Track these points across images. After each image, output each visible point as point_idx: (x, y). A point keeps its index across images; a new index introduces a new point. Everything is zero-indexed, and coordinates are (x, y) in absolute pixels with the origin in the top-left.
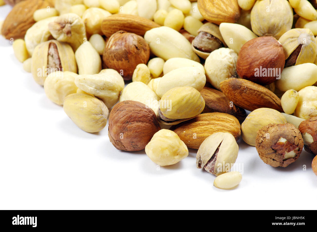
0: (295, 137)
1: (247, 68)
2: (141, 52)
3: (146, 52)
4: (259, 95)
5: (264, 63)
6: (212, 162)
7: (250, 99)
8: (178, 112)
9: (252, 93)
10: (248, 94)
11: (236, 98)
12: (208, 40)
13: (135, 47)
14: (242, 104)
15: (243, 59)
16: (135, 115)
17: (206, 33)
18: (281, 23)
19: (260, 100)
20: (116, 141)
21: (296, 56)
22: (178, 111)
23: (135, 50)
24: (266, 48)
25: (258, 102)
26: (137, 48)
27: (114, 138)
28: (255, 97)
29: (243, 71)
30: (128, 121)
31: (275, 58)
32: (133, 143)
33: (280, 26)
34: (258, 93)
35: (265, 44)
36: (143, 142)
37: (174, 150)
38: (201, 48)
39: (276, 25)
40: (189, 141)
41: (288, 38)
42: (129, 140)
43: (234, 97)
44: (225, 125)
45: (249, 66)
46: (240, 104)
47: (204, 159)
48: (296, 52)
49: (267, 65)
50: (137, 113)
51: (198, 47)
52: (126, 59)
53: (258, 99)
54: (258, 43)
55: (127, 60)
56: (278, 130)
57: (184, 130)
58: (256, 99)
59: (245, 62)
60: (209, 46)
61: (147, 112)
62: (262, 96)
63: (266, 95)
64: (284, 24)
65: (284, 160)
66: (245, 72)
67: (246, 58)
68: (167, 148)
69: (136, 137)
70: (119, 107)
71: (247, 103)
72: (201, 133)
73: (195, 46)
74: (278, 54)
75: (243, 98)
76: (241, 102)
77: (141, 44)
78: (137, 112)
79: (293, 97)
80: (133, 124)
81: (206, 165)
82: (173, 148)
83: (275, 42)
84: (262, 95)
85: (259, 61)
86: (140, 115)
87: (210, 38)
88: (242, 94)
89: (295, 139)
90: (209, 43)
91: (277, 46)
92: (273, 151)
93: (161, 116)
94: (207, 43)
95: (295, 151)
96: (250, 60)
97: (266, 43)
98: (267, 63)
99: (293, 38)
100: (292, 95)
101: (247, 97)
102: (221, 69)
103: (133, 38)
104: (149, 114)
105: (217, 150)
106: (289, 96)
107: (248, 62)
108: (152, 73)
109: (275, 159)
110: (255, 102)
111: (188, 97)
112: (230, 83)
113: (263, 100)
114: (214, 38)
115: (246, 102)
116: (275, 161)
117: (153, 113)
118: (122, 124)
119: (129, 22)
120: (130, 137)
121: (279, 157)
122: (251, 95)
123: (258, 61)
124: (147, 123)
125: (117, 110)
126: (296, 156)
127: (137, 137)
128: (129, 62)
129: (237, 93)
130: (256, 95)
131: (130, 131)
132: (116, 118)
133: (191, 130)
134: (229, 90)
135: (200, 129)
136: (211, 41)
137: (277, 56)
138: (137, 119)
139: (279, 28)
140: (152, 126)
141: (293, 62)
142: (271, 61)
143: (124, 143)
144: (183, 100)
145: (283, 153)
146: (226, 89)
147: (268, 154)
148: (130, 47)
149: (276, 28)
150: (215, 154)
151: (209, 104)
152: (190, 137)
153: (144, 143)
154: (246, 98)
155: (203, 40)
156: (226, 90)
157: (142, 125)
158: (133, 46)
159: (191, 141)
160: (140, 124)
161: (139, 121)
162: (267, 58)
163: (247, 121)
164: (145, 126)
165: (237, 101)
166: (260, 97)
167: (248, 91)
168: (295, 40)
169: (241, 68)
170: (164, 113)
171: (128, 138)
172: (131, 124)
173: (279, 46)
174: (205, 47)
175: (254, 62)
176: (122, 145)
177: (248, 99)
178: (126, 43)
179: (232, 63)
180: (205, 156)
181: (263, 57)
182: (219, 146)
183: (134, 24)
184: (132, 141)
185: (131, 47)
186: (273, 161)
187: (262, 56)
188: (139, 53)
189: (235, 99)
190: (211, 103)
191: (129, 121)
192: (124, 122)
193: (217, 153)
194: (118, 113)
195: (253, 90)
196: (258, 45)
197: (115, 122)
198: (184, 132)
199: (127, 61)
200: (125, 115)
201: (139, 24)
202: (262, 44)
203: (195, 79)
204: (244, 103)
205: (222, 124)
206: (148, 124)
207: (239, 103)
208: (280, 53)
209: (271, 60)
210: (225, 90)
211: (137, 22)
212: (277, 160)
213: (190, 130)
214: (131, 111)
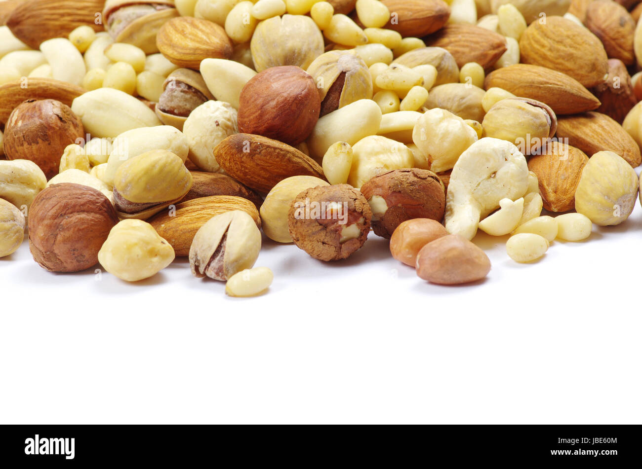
0: (355, 199)
1: (256, 117)
2: (69, 127)
3: (77, 129)
4: (284, 156)
5: (285, 102)
6: (218, 258)
7: (268, 165)
8: (148, 188)
9: (270, 154)
10: (265, 156)
11: (244, 167)
12: (182, 94)
13: (57, 118)
14: (256, 179)
15: (248, 102)
16: (73, 202)
17: (178, 83)
18: (305, 48)
19: (286, 165)
20: (46, 252)
21: (337, 94)
22: (148, 186)
23: (59, 123)
24: (286, 81)
25: (284, 169)
26: (60, 119)
27: (41, 249)
28: (278, 159)
29: (251, 124)
30: (64, 212)
31: (303, 93)
32: (76, 252)
33: (303, 53)
34: (282, 152)
35: (283, 75)
36: (93, 249)
37: (150, 247)
38: (172, 110)
39: (296, 51)
40: (174, 240)
41: (320, 66)
42: (68, 246)
43: (242, 166)
44: (232, 207)
45: (259, 112)
46: (253, 179)
47: (203, 255)
48: (337, 86)
49: (290, 104)
50: (76, 198)
51: (167, 109)
52: (44, 139)
53: (283, 163)
54: (270, 74)
55: (47, 140)
56: (324, 192)
57: (162, 224)
58: (279, 163)
59: (252, 106)
60: (186, 105)
61: (94, 196)
62: (290, 157)
63: (296, 157)
64: (310, 49)
65: (341, 243)
66: (254, 124)
67: (252, 100)
68: (136, 244)
69: (79, 239)
70: (45, 195)
71: (264, 173)
72: (192, 223)
73: (162, 108)
74: (306, 86)
75: (258, 165)
76: (254, 173)
77: (69, 115)
78: (77, 196)
79: (343, 152)
80: (72, 216)
81: (209, 265)
82: (147, 243)
83: (299, 72)
84: (288, 155)
85: (276, 100)
86: (82, 201)
87: (186, 89)
88: (254, 157)
89: (356, 203)
90: (186, 100)
91: (303, 77)
92: (320, 227)
93: (119, 203)
94: (183, 100)
95: (358, 225)
96: (260, 101)
97: (284, 73)
98: (290, 101)
99: (328, 64)
100: (339, 151)
101: (264, 161)
102: (212, 132)
103: (53, 104)
104: (98, 198)
105: (224, 237)
106: (336, 153)
107: (257, 105)
108: (93, 161)
109: (326, 240)
110: (278, 170)
111: (161, 163)
112: (230, 142)
113: (292, 165)
114: (193, 90)
115: (262, 173)
116: (326, 245)
117: (104, 197)
118: (52, 221)
119: (42, 85)
120: (69, 241)
121: (333, 235)
122: (270, 157)
123: (274, 99)
124: (96, 213)
125: (42, 200)
126: (362, 235)
127: (82, 240)
128: (49, 144)
129: (245, 157)
130: (278, 157)
131: (68, 229)
132: (40, 213)
133: (175, 222)
134: (232, 155)
135: (189, 218)
136: (188, 96)
137: (306, 90)
138: (77, 208)
139: (303, 56)
140: (105, 219)
141: (334, 105)
142: (296, 98)
143: (59, 254)
144: (153, 166)
145: (338, 228)
146: (226, 153)
147: (314, 234)
148: (48, 119)
149: (298, 56)
150: (222, 245)
151: (198, 189)
152: (173, 231)
153: (95, 250)
154: (262, 163)
155: (175, 94)
156: (226, 156)
157: (88, 217)
158: (54, 117)
159: (175, 239)
160: (83, 216)
161: (82, 211)
162: (289, 94)
163: (269, 199)
164: (93, 218)
165: (246, 172)
166: (285, 159)
167: (263, 151)
168: (333, 67)
169: (246, 119)
170: (124, 193)
171: (65, 243)
172: (69, 217)
173: (306, 76)
174: (179, 107)
175: (268, 103)
176: (57, 258)
177: (266, 165)
178: (41, 113)
179: (229, 120)
180: (204, 250)
181: (281, 93)
182: (227, 230)
183: (50, 89)
184: (73, 248)
185: (51, 118)
186: (322, 245)
187: (280, 91)
188: (66, 127)
189: (243, 169)
190: (202, 187)
191: (65, 214)
192: (55, 217)
193: (224, 242)
194: (44, 204)
195: (272, 148)
196: (271, 77)
197: (40, 220)
198: (163, 226)
199: (47, 142)
200: (57, 204)
201: (59, 89)
202: (277, 75)
203: (170, 141)
204: (259, 176)
205: (227, 206)
206: (97, 216)
207: (252, 177)
208: (309, 86)
209: (297, 96)
210: (224, 157)
211: (55, 86)
212: (331, 243)
213: (171, 221)
214: (65, 197)
